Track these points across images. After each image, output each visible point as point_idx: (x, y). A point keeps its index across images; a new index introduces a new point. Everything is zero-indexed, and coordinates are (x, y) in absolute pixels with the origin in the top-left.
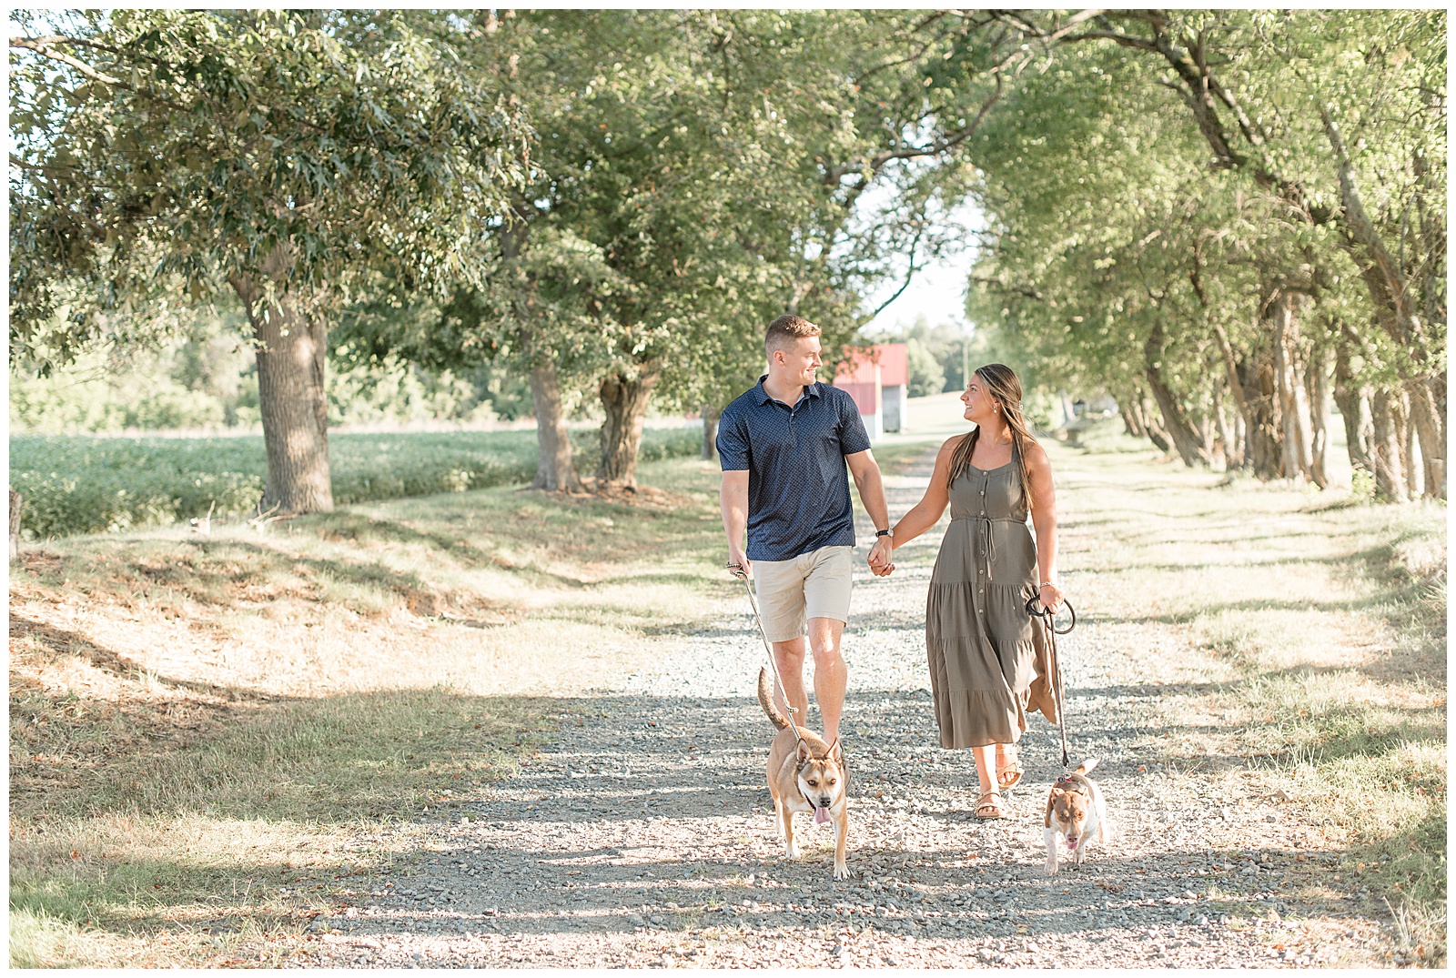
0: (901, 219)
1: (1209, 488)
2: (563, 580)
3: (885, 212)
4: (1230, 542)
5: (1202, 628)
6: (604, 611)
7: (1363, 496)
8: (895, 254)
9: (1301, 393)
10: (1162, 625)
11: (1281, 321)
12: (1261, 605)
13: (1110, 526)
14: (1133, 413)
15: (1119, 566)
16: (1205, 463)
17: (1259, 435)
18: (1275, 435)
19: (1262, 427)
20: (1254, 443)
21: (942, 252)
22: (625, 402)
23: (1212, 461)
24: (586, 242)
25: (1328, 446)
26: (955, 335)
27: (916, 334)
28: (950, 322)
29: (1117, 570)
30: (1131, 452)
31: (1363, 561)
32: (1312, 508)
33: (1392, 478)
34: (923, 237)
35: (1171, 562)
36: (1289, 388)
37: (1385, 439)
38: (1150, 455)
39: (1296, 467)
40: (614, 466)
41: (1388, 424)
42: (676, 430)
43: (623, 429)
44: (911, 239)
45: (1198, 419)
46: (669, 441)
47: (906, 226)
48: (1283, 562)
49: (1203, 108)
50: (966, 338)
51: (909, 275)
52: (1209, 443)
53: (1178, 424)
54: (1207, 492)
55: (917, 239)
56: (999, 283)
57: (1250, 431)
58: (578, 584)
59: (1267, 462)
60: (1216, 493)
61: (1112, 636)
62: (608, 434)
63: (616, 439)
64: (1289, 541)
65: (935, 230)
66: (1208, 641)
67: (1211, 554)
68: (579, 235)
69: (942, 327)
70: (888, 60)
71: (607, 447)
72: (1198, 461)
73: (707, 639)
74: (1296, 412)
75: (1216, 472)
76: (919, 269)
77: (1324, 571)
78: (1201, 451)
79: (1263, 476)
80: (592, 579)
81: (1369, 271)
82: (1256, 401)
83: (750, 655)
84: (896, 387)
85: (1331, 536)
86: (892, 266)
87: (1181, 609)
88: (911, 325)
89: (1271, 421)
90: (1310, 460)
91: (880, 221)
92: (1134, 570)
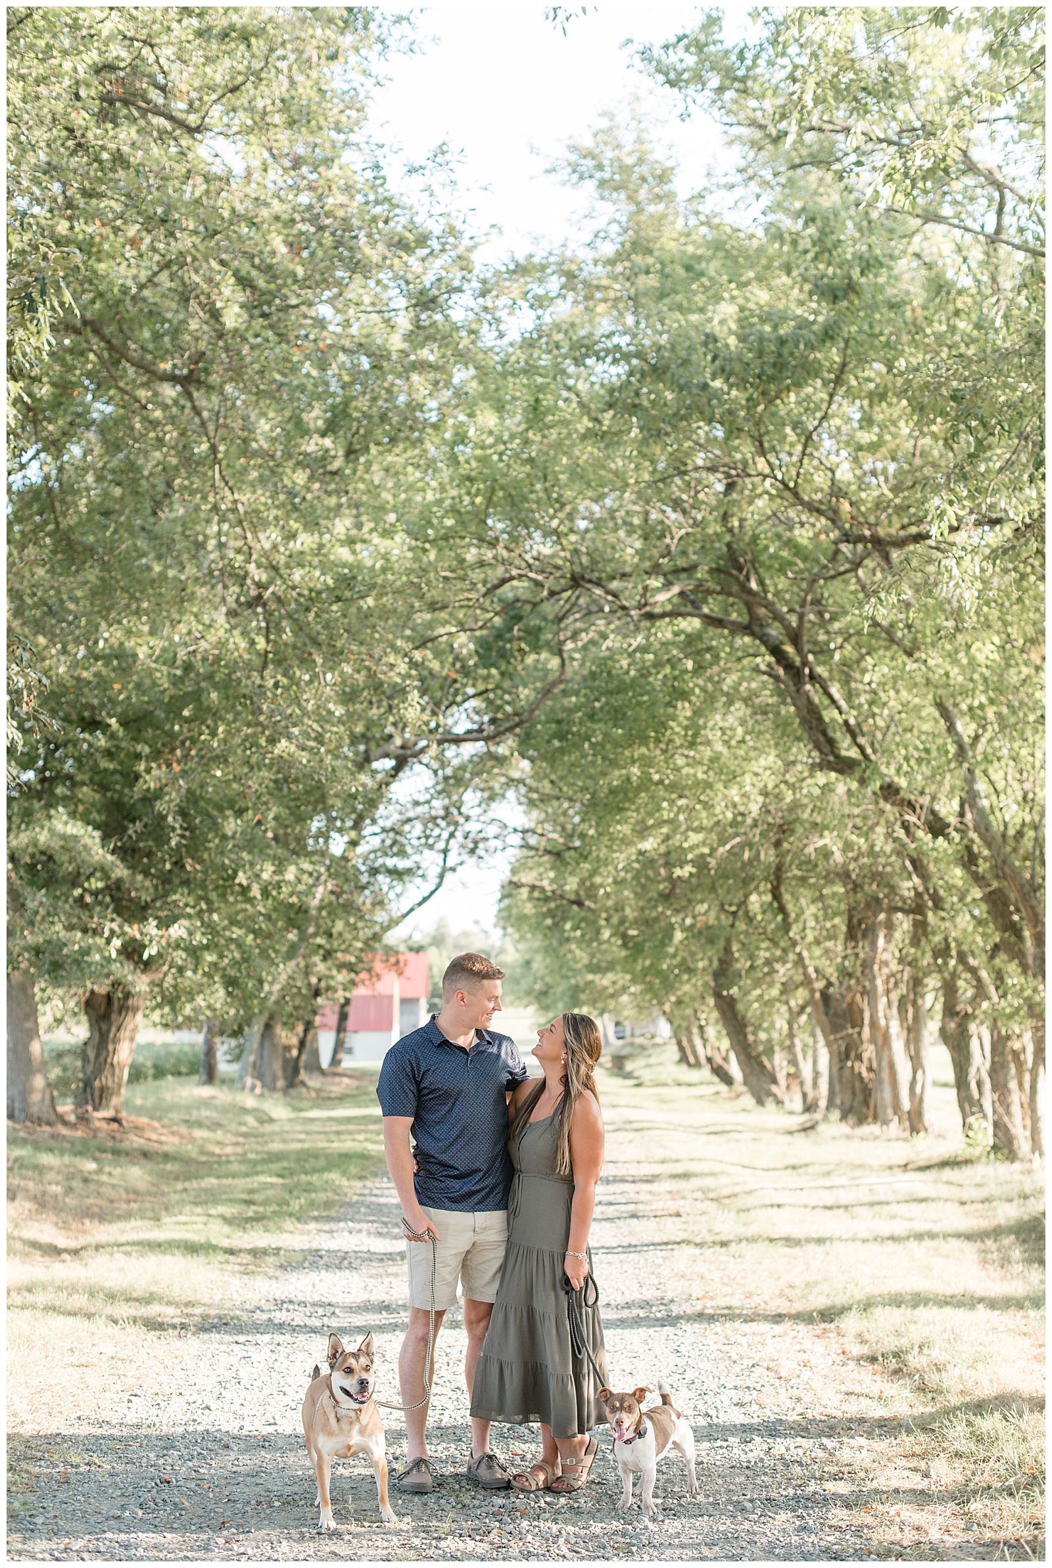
0: (433, 813)
1: (791, 1133)
2: (35, 1245)
3: (416, 803)
4: (846, 1207)
5: (854, 1332)
6: (92, 1295)
7: (977, 1151)
8: (426, 852)
9: (895, 1028)
10: (801, 1327)
11: (874, 944)
12: (918, 1300)
13: (695, 1183)
14: (690, 1041)
15: (725, 1238)
16: (779, 1102)
17: (847, 1073)
18: (865, 1074)
19: (849, 1064)
20: (841, 1082)
21: (479, 852)
22: (114, 1016)
23: (786, 1099)
24: (79, 823)
25: (929, 1090)
26: (479, 943)
27: (437, 941)
28: (475, 929)
29: (724, 1244)
30: (689, 1085)
31: (1013, 1237)
32: (922, 1163)
33: (1013, 1131)
34: (459, 834)
35: (784, 1233)
36: (883, 1022)
37: (1005, 1086)
38: (711, 1089)
39: (890, 1111)
40: (97, 1093)
41: (1008, 1068)
42: (165, 1045)
43: (111, 1048)
44: (445, 835)
45: (770, 1051)
46: (157, 1058)
47: (439, 821)
48: (919, 1237)
49: (804, 701)
50: (493, 947)
51: (441, 876)
52: (781, 1076)
53: (749, 1057)
54: (788, 1138)
55: (452, 835)
56: (543, 890)
57: (835, 1070)
58: (53, 1251)
59: (856, 1104)
60: (800, 1138)
61: (744, 1340)
62: (91, 1054)
63: (102, 1059)
64: (915, 1209)
65: (472, 827)
66: (865, 1350)
67: (827, 1224)
68: (73, 815)
69: (466, 934)
70: (442, 631)
71: (90, 1068)
72: (771, 1099)
73: (227, 1338)
74: (890, 1049)
75: (791, 1113)
76: (453, 869)
77: (970, 1250)
78: (774, 1088)
79: (851, 1119)
80: (72, 1244)
81: (991, 893)
82: (844, 1033)
83: (286, 1363)
84: (415, 1001)
85: (963, 1203)
86: (423, 865)
87: (818, 1301)
88: (432, 931)
89: (859, 1058)
90: (906, 1105)
91: (410, 814)
92: (744, 1243)
